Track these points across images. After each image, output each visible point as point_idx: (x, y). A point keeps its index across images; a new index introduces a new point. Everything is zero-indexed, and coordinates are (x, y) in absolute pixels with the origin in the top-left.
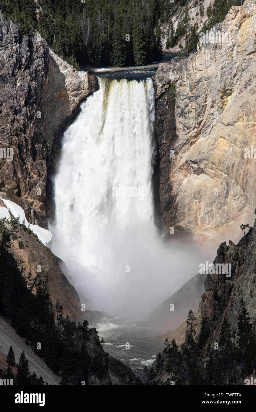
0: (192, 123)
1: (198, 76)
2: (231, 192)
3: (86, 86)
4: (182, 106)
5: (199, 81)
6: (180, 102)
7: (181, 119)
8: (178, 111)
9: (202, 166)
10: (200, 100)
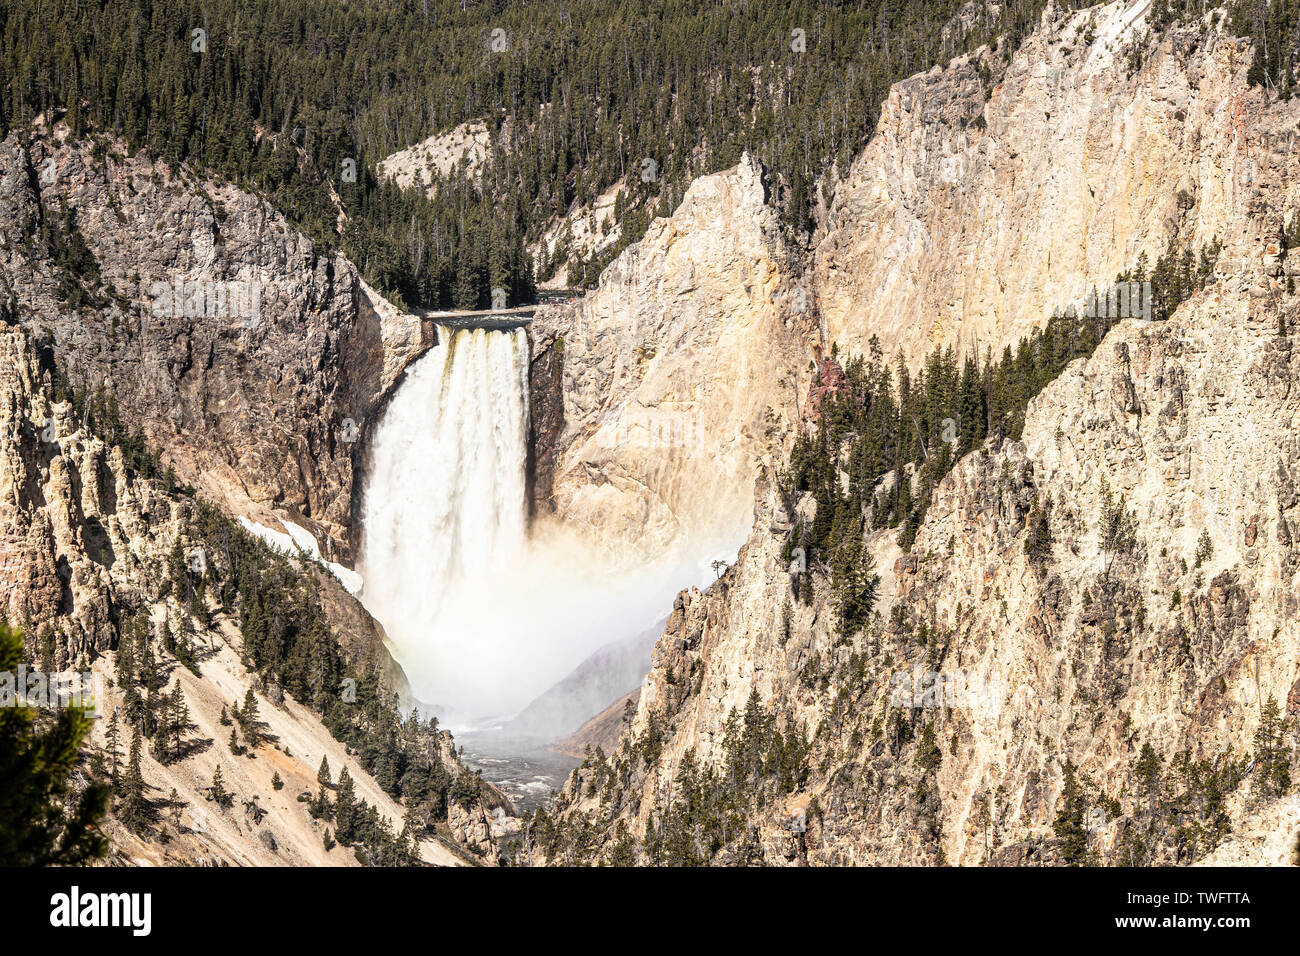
0: (590, 401)
1: (601, 327)
2: (653, 515)
3: (418, 338)
4: (574, 373)
5: (602, 335)
6: (571, 368)
7: (573, 395)
8: (567, 382)
9: (605, 471)
10: (603, 365)
